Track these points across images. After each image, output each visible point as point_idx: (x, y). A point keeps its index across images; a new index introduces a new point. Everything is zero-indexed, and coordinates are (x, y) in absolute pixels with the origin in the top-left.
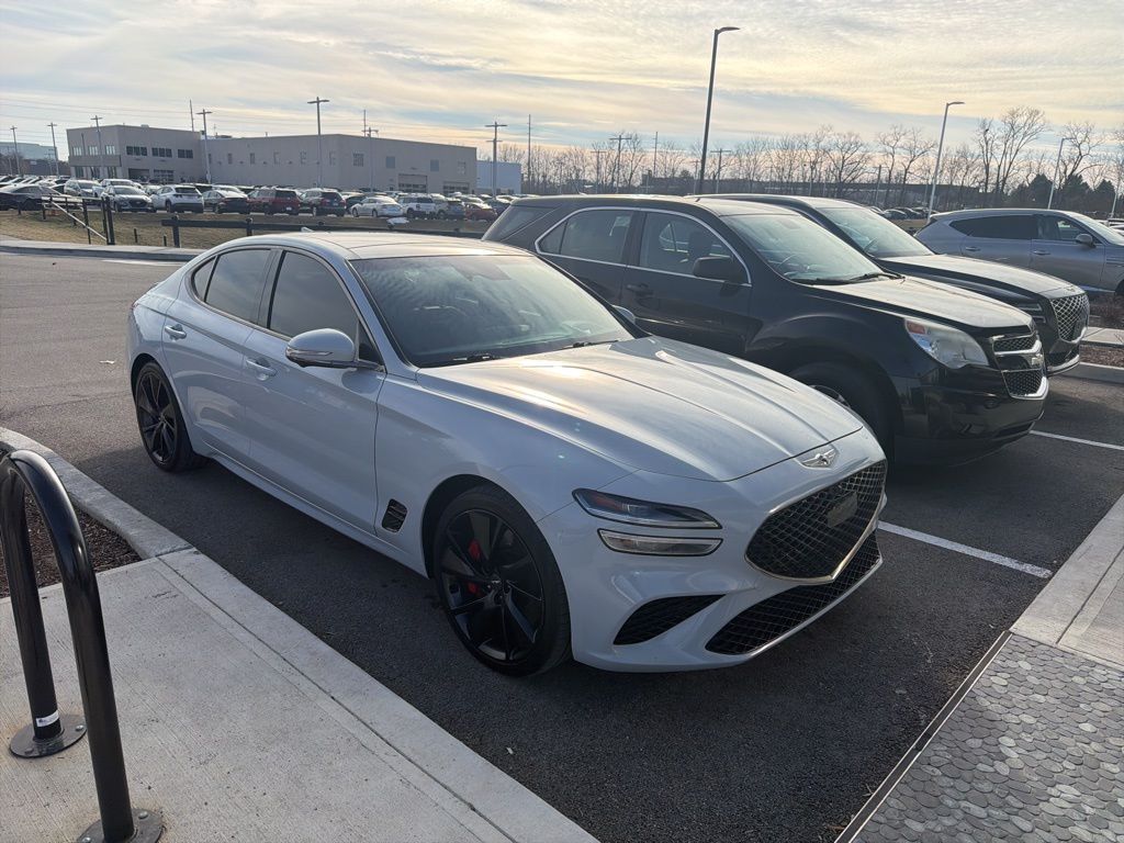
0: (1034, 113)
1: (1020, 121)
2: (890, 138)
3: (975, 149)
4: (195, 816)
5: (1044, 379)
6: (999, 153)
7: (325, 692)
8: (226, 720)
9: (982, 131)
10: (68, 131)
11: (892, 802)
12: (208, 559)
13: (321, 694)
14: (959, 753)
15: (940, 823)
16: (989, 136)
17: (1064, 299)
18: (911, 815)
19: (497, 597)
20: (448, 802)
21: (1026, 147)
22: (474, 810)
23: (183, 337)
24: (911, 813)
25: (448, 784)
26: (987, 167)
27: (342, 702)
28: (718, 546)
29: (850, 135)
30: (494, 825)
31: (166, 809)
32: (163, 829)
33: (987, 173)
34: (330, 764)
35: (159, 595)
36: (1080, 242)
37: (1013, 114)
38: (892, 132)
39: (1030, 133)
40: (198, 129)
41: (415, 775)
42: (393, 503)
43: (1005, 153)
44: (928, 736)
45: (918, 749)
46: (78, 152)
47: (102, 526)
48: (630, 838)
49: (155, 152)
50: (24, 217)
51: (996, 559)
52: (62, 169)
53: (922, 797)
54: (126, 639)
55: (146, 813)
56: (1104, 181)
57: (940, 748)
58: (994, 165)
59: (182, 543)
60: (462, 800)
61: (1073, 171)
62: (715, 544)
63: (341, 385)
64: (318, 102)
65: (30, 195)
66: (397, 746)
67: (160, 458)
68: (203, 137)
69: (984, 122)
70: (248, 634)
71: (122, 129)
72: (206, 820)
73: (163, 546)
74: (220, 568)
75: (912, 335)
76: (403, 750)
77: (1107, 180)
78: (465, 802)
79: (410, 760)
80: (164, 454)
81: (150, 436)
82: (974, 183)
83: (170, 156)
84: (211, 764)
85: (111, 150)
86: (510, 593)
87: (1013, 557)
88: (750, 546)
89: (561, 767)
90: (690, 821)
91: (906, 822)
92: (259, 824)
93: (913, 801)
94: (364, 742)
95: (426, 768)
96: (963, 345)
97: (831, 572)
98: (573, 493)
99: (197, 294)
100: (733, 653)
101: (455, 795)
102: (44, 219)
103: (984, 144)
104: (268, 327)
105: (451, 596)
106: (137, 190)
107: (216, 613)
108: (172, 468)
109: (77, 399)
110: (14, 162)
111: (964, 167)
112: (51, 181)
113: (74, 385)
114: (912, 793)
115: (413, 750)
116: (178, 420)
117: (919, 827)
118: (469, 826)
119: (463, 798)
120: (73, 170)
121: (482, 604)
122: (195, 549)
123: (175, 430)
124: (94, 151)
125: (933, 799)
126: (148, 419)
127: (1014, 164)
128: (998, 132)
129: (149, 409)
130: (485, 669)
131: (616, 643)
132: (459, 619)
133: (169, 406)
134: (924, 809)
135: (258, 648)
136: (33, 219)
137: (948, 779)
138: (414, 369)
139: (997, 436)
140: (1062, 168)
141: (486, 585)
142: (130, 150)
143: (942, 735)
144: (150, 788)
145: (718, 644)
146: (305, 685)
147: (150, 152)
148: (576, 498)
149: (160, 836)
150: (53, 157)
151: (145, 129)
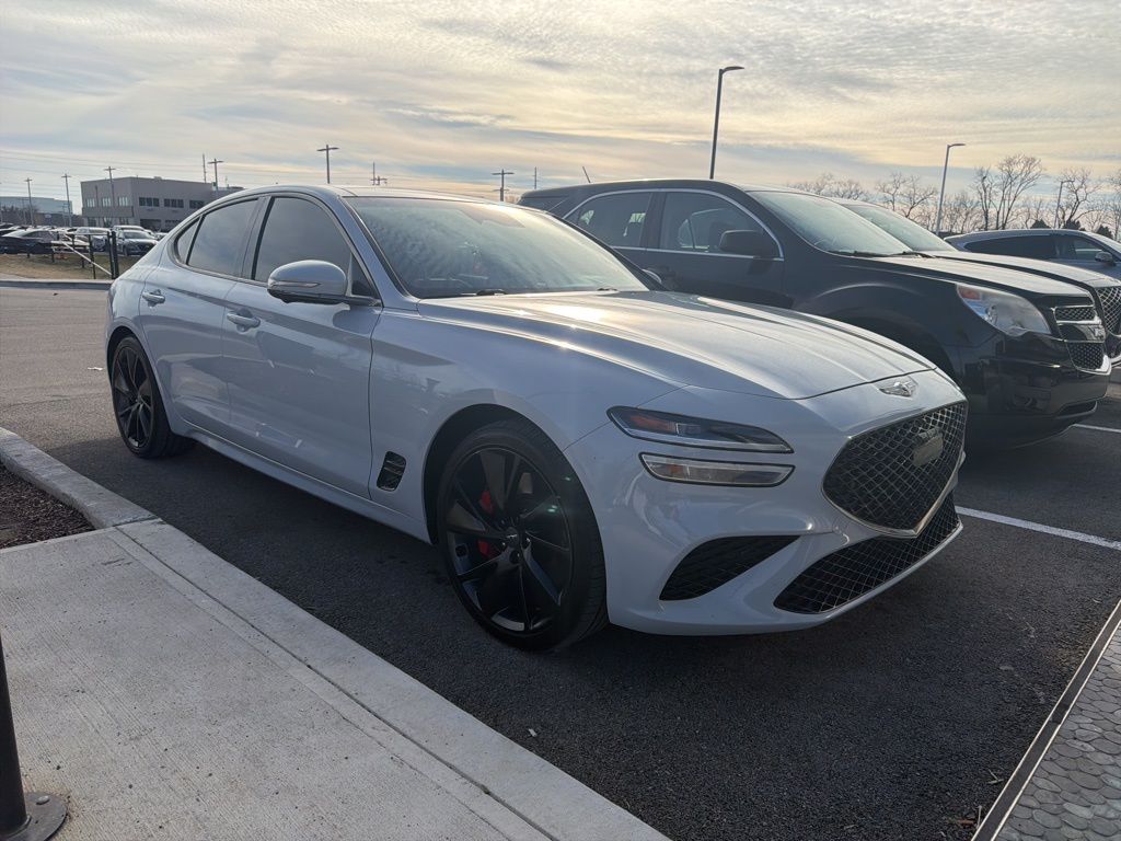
0: (1030, 162)
1: (1017, 169)
2: (889, 186)
3: (973, 196)
4: (113, 801)
5: (1105, 357)
6: (997, 201)
7: (300, 660)
8: (171, 689)
9: (980, 178)
10: (82, 183)
11: (1040, 782)
12: (174, 529)
13: (295, 661)
14: (1109, 726)
15: (1110, 807)
16: (986, 183)
17: (1109, 288)
18: (1069, 799)
19: (513, 555)
20: (454, 784)
21: (1023, 195)
22: (488, 793)
23: (162, 301)
24: (1070, 796)
25: (455, 763)
26: (986, 213)
27: (320, 670)
28: (789, 475)
29: (851, 183)
30: (515, 811)
31: (76, 793)
32: (67, 817)
33: (986, 218)
34: (300, 739)
35: (110, 563)
36: (1100, 260)
37: (1010, 162)
38: (892, 180)
39: (1028, 180)
40: (210, 179)
41: (410, 752)
42: (390, 455)
43: (1003, 200)
44: (1064, 706)
45: (1056, 720)
46: (92, 203)
47: (57, 501)
48: (693, 835)
49: (167, 202)
50: (32, 260)
51: (1081, 537)
52: (76, 221)
53: (1077, 776)
54: (60, 606)
55: (47, 797)
56: (1101, 227)
57: (1085, 721)
58: (992, 212)
59: (147, 514)
60: (472, 781)
61: (1071, 216)
62: (784, 471)
63: (331, 325)
64: (328, 149)
65: (40, 239)
66: (388, 719)
67: (136, 444)
68: (214, 189)
69: (981, 171)
70: (211, 600)
71: (135, 181)
72: (127, 806)
73: (123, 517)
74: (186, 537)
75: (965, 300)
76: (395, 724)
77: (1104, 226)
78: (476, 783)
79: (404, 735)
80: (140, 439)
81: (126, 420)
82: (974, 229)
83: (182, 207)
84: (144, 740)
85: (124, 202)
86: (529, 548)
87: (1099, 535)
88: (828, 476)
89: (597, 751)
90: (769, 815)
91: (1066, 805)
92: (199, 811)
93: (1066, 781)
94: (346, 715)
95: (424, 744)
96: (1022, 310)
97: (914, 525)
98: (609, 412)
99: (179, 258)
100: (807, 612)
101: (464, 776)
102: (53, 262)
103: (982, 191)
104: (253, 278)
105: (458, 558)
106: (147, 235)
107: (174, 580)
108: (147, 454)
109: (55, 399)
110: (28, 215)
111: (964, 214)
112: (64, 230)
113: (56, 387)
114: (1064, 773)
115: (409, 723)
116: (155, 398)
117: (1085, 813)
118: (482, 813)
119: (475, 779)
120: (86, 221)
121: (496, 564)
122: (160, 520)
123: (151, 409)
124: (107, 202)
125: (1095, 779)
126: (123, 401)
127: (1013, 210)
128: (995, 180)
129: (124, 388)
130: (500, 644)
131: (662, 597)
132: (467, 586)
133: (146, 384)
134: (1084, 791)
135: (222, 615)
136: (41, 261)
137: (1107, 756)
138: (414, 300)
139: (1061, 414)
140: (1060, 214)
141: (500, 541)
142: (142, 202)
143: (1082, 706)
144: (59, 768)
145: (787, 600)
146: (276, 652)
147: (162, 203)
148: (612, 419)
149: (61, 826)
150: (66, 210)
151: (157, 180)
